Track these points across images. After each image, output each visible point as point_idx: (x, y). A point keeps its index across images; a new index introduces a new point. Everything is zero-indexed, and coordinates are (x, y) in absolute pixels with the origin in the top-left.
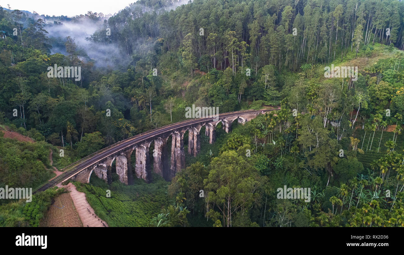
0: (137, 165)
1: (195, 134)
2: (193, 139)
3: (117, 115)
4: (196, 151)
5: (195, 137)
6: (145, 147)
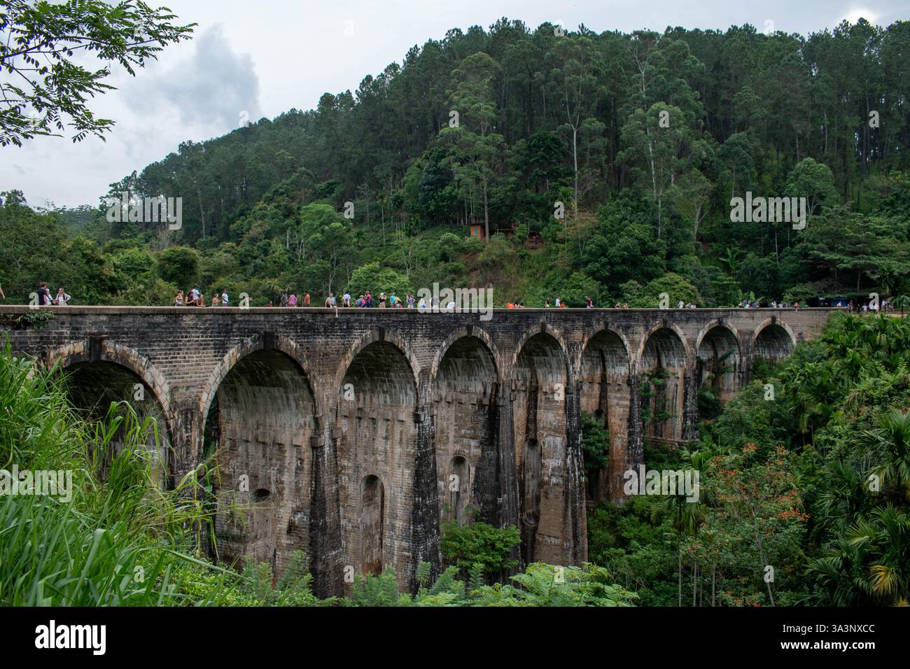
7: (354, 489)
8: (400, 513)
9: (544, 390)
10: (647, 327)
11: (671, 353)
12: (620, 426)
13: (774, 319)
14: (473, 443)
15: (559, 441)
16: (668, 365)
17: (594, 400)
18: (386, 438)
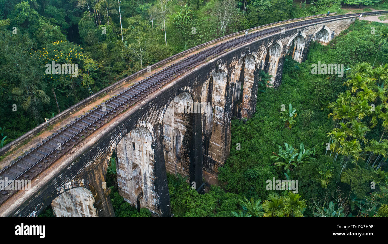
0: (121, 172)
1: (250, 67)
2: (242, 79)
3: (49, 32)
4: (248, 107)
5: (247, 77)
6: (150, 127)
7: (128, 167)
8: (148, 179)
9: (216, 87)
10: (266, 46)
11: (274, 50)
12: (248, 91)
13: (324, 27)
14: (182, 125)
15: (221, 108)
16: (272, 55)
17: (238, 77)
18: (140, 151)
